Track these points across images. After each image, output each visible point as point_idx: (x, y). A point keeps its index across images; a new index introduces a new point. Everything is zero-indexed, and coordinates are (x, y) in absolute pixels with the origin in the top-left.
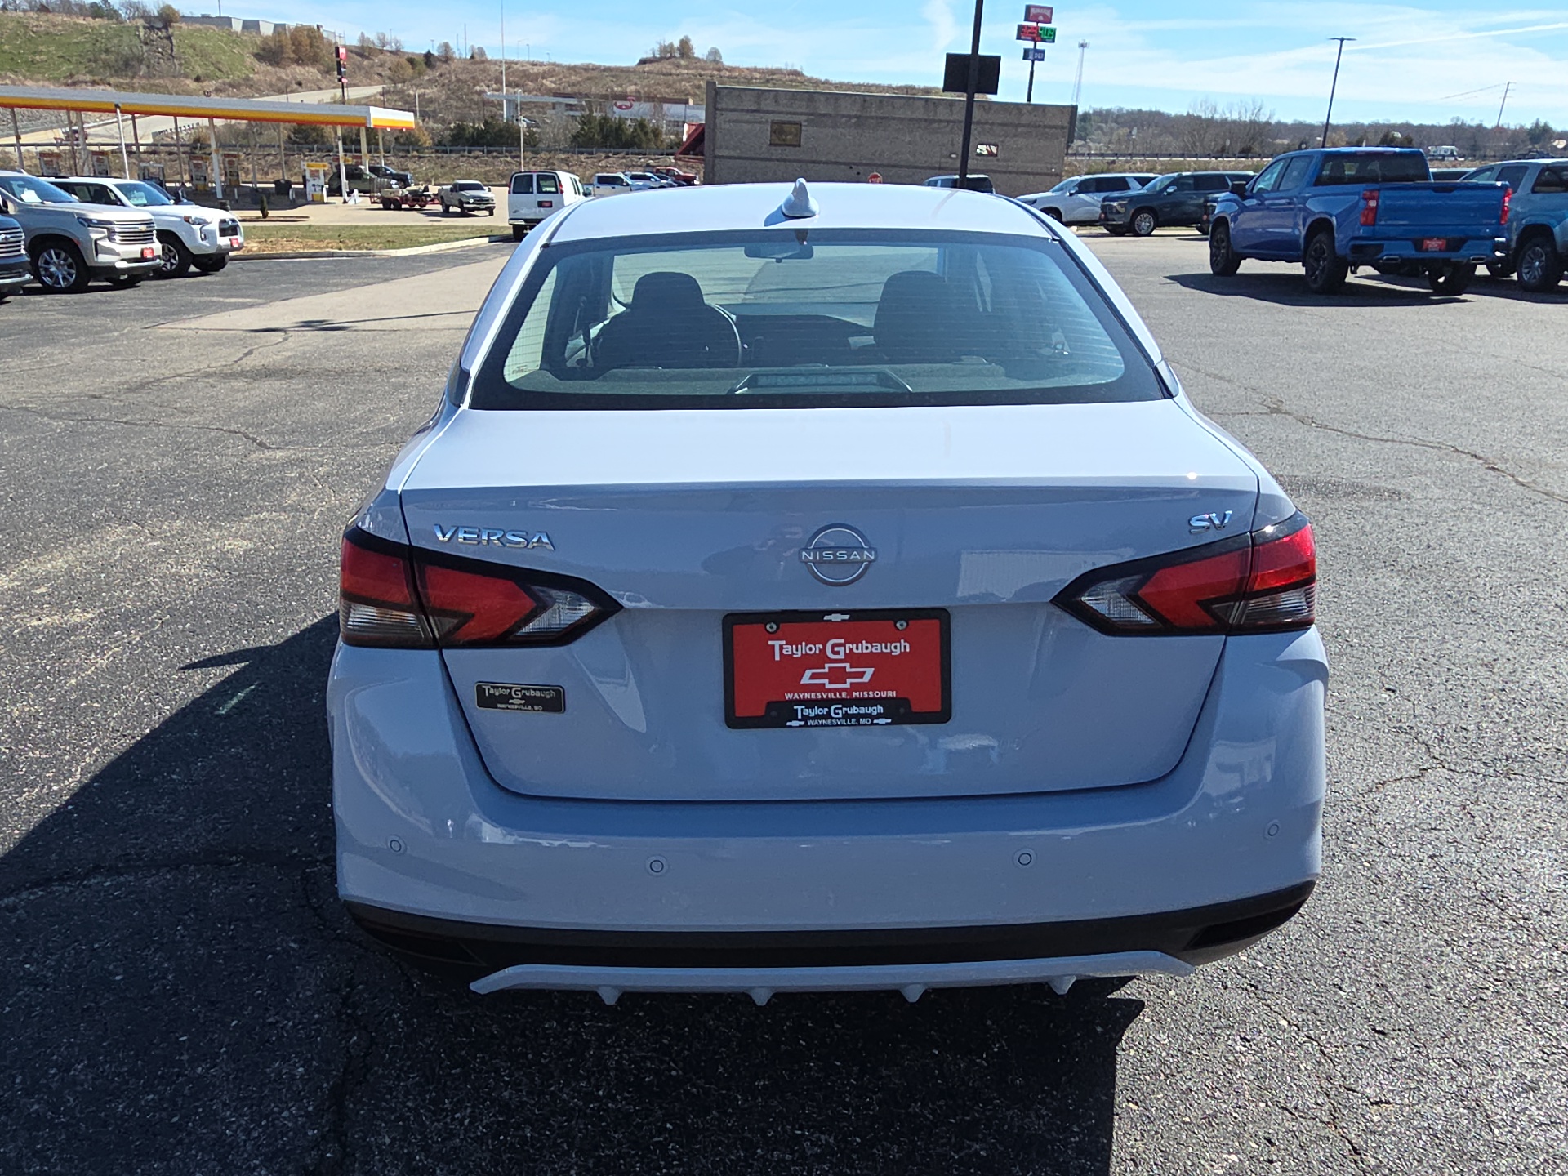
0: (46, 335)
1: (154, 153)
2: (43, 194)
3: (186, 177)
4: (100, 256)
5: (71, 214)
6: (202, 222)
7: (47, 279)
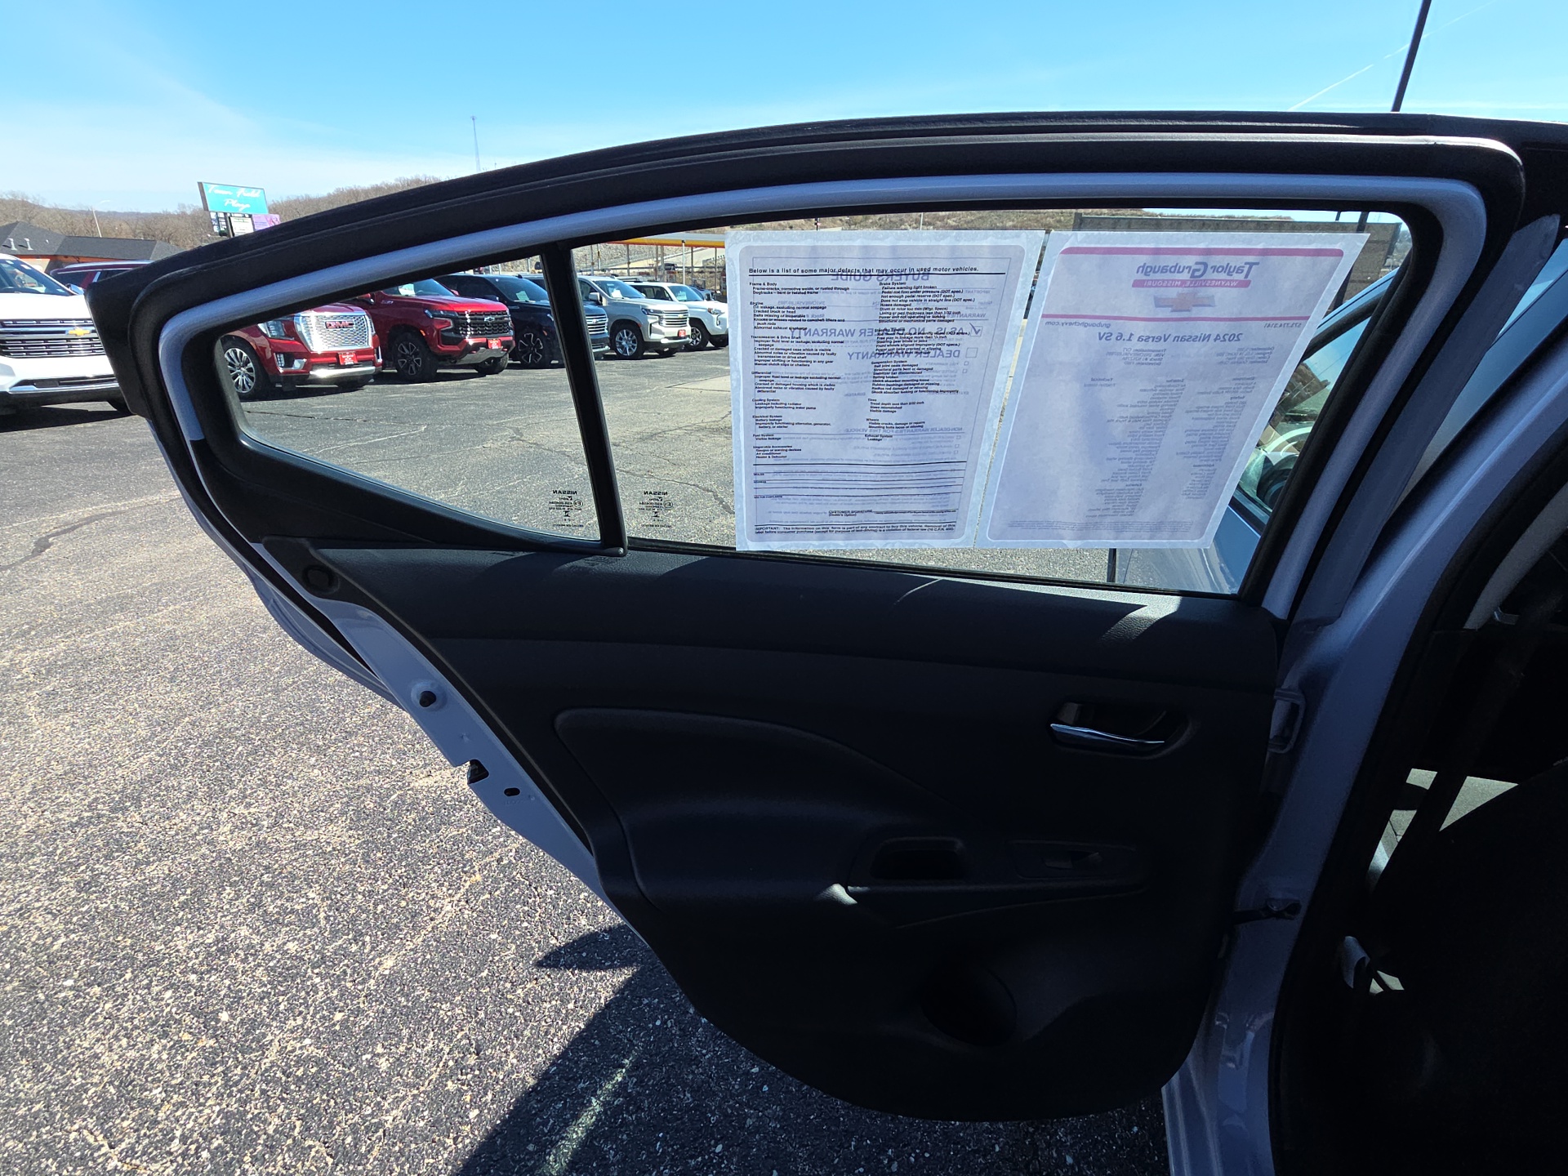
2: (625, 293)
4: (652, 334)
5: (638, 306)
6: (719, 313)
7: (620, 350)
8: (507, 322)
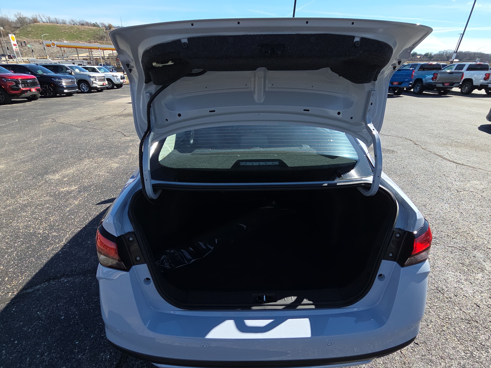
0: (79, 104)
1: (108, 59)
2: (80, 70)
3: (116, 64)
4: (93, 84)
5: (86, 75)
6: (116, 76)
7: (82, 90)
8: (37, 82)
